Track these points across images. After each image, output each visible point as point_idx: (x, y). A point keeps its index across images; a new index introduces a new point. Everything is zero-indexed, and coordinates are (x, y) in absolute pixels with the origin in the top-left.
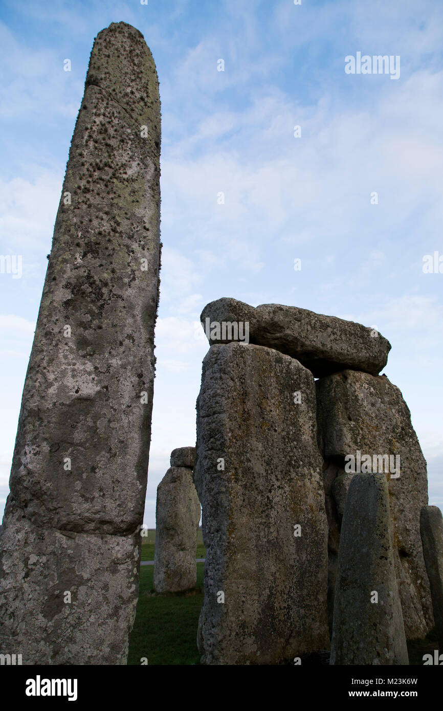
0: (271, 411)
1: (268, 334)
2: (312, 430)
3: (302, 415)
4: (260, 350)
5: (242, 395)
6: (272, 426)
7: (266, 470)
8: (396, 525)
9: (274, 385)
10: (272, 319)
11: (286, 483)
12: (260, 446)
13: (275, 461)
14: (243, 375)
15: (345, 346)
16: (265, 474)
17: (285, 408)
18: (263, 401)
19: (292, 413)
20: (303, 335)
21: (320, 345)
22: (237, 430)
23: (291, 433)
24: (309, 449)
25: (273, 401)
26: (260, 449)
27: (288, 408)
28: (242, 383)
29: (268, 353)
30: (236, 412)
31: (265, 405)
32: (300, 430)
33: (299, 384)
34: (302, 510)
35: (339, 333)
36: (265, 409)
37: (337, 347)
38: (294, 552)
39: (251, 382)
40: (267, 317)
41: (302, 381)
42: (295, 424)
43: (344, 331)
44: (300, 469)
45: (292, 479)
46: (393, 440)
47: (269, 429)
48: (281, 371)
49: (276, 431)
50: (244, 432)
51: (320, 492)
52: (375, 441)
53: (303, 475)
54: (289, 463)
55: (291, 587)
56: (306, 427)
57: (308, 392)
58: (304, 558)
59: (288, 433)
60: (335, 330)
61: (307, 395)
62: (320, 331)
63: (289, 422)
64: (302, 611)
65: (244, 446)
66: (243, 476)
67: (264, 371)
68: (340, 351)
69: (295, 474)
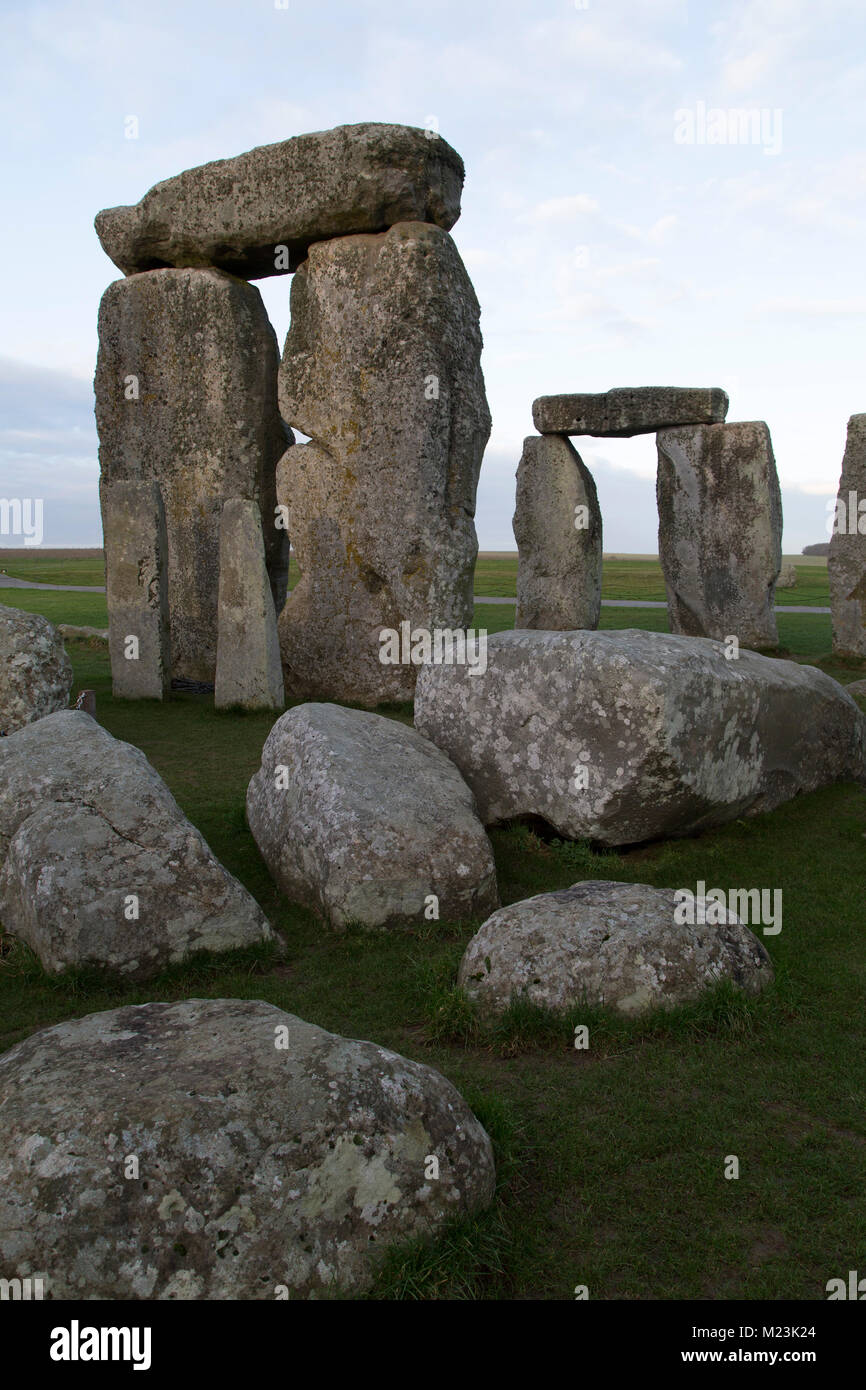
0: (162, 374)
1: (162, 243)
2: (225, 389)
3: (210, 368)
4: (141, 280)
5: (115, 363)
6: (160, 398)
7: (143, 463)
8: (352, 531)
9: (168, 330)
10: (144, 220)
11: (167, 477)
12: (138, 432)
13: (157, 448)
14: (115, 334)
15: (264, 208)
16: (140, 469)
17: (183, 363)
18: (149, 362)
19: (194, 368)
20: (191, 223)
21: (222, 230)
22: (109, 416)
23: (191, 400)
24: (214, 420)
25: (164, 358)
26: (137, 435)
27: (188, 361)
28: (114, 345)
29: (154, 281)
30: (106, 390)
31: (152, 367)
32: (206, 394)
33: (205, 315)
34: (187, 513)
35: (253, 185)
36: (152, 374)
37: (250, 220)
38: (176, 565)
39: (128, 338)
40: (137, 220)
41: (209, 307)
42: (198, 385)
43: (264, 176)
44: (190, 455)
45: (176, 471)
46: (363, 372)
47: (155, 404)
48: (177, 303)
49: (165, 403)
50: (118, 415)
51: (216, 485)
52: (328, 383)
53: (193, 464)
54: (176, 449)
55: (176, 607)
56: (215, 386)
57: (219, 323)
58: (190, 573)
59: (186, 402)
60: (246, 183)
61: (218, 328)
62: (219, 199)
63: (189, 385)
64: (193, 636)
65: (118, 434)
66: (112, 475)
67: (152, 312)
68: (258, 222)
69: (181, 463)
